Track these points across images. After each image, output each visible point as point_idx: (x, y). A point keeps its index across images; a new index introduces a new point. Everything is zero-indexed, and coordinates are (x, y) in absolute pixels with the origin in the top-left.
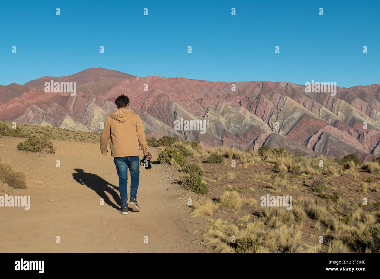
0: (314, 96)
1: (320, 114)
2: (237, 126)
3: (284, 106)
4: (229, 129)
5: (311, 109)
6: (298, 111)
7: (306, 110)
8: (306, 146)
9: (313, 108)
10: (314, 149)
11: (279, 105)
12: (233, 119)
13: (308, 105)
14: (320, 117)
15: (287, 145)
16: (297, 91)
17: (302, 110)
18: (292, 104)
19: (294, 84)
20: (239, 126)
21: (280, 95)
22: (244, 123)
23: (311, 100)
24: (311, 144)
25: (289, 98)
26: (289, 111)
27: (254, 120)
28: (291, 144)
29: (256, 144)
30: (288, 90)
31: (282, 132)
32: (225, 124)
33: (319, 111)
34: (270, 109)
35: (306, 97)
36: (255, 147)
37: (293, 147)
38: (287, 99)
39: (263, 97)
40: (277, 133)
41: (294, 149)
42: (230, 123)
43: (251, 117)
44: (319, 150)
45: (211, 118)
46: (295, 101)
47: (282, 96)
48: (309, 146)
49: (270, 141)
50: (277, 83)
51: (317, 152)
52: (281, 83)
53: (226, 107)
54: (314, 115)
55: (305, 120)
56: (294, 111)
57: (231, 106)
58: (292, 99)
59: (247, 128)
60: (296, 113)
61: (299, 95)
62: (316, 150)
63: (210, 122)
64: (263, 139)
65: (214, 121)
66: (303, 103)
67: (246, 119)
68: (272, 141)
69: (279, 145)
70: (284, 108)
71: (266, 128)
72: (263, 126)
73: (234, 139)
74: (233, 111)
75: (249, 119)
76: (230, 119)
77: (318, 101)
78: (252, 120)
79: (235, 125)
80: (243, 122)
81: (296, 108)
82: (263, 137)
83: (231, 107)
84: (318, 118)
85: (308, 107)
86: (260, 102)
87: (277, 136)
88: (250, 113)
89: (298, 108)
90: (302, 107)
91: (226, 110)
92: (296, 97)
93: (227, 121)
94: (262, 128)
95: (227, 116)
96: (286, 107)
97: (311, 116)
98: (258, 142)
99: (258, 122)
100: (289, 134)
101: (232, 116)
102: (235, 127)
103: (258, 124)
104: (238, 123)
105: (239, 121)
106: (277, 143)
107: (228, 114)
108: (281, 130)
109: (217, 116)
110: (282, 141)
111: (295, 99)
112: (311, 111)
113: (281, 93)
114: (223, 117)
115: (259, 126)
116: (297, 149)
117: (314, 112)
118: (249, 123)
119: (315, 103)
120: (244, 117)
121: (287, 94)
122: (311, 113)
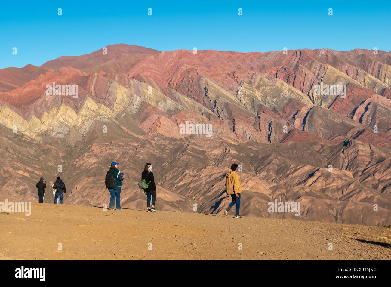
0: (358, 63)
1: (366, 82)
2: (274, 100)
3: (325, 75)
4: (265, 104)
5: (355, 77)
6: (340, 80)
7: (350, 78)
8: (352, 118)
9: (357, 76)
10: (360, 121)
11: (320, 74)
12: (270, 93)
13: (351, 73)
14: (365, 85)
15: (331, 118)
16: (339, 58)
17: (345, 78)
18: (334, 73)
19: (335, 51)
20: (276, 100)
21: (320, 63)
22: (282, 97)
23: (354, 67)
24: (358, 116)
25: (330, 67)
26: (331, 80)
27: (292, 92)
28: (335, 117)
29: (297, 119)
30: (328, 57)
31: (325, 104)
32: (261, 99)
33: (365, 79)
34: (310, 79)
35: (348, 65)
36: (295, 123)
37: (337, 120)
38: (328, 68)
39: (301, 67)
40: (319, 106)
41: (339, 122)
42: (267, 98)
43: (289, 90)
44: (367, 121)
45: (245, 92)
46: (337, 69)
47: (322, 64)
48: (355, 118)
49: (312, 116)
50: (316, 50)
51: (365, 124)
52: (321, 50)
53: (261, 79)
54: (359, 83)
55: (350, 90)
56: (336, 81)
57: (266, 78)
58: (334, 67)
59: (285, 101)
60: (338, 82)
61: (342, 63)
62: (363, 122)
63: (244, 97)
64: (303, 114)
65: (249, 96)
66: (346, 71)
67: (284, 92)
68: (314, 114)
69: (323, 119)
70: (326, 78)
71: (306, 101)
72: (303, 99)
73: (272, 114)
74: (269, 83)
75: (287, 92)
76: (266, 93)
77: (363, 69)
78: (290, 92)
79: (272, 99)
80: (281, 95)
81: (338, 77)
82: (304, 111)
83: (267, 80)
84: (364, 86)
85: (352, 75)
86: (298, 72)
87: (319, 109)
88: (288, 85)
89: (340, 76)
90: (345, 75)
91: (261, 83)
92: (338, 65)
93: (263, 95)
94: (302, 101)
95: (263, 90)
96: (327, 76)
97: (356, 85)
98: (298, 117)
99: (297, 94)
100: (332, 106)
101: (269, 90)
102: (272, 101)
103: (298, 97)
104: (275, 96)
105: (276, 95)
106: (320, 116)
107: (264, 87)
108: (323, 102)
109: (252, 90)
110: (325, 114)
111: (337, 67)
112: (356, 80)
113: (321, 61)
114: (259, 91)
115: (299, 99)
116: (343, 121)
117: (359, 80)
118: (287, 96)
119: (360, 71)
120: (282, 90)
121: (327, 62)
122: (356, 82)
